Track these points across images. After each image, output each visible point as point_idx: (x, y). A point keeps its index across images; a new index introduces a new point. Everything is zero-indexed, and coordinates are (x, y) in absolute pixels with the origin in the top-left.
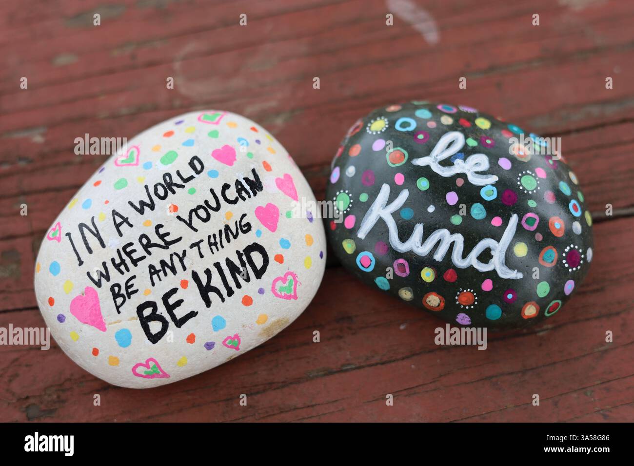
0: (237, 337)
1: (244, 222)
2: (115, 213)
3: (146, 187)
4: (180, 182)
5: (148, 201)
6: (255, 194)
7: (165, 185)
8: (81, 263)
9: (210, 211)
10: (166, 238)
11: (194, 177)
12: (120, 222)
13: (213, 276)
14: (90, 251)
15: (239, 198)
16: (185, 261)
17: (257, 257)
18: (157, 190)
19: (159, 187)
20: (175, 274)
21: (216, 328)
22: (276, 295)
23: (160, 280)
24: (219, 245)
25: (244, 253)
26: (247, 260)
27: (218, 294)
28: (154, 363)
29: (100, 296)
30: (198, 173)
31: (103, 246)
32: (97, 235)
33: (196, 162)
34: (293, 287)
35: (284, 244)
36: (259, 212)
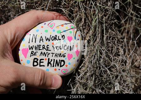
1: (64, 55)
2: (41, 37)
3: (51, 35)
5: (49, 39)
8: (29, 43)
10: (48, 49)
11: (61, 40)
12: (41, 40)
13: (52, 61)
14: (32, 42)
16: (49, 55)
18: (52, 38)
20: (45, 56)
22: (62, 72)
23: (42, 56)
24: (57, 56)
25: (61, 61)
27: (51, 65)
29: (29, 51)
31: (35, 42)
32: (35, 39)
33: (63, 37)
34: (66, 72)
35: (69, 64)
36: (69, 55)
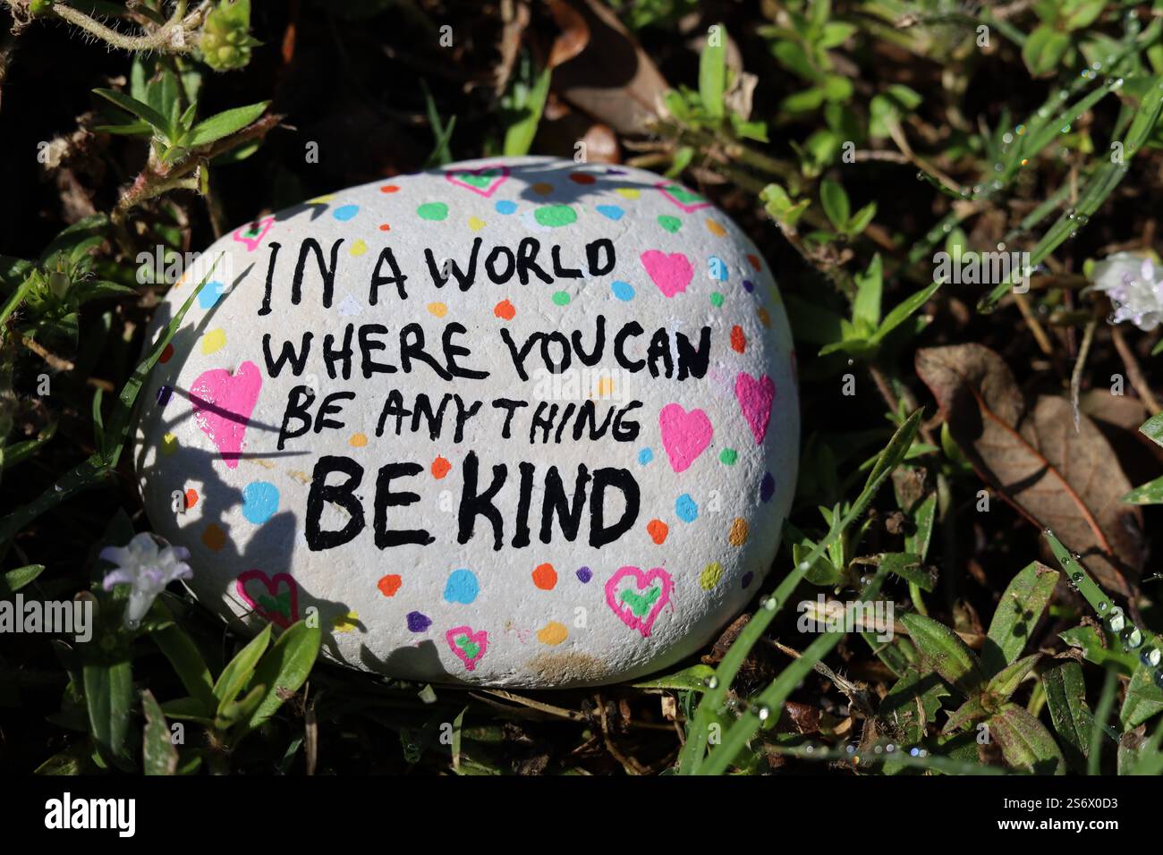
0: (482, 637)
1: (627, 418)
2: (387, 254)
3: (478, 242)
4: (548, 268)
5: (464, 269)
6: (682, 377)
7: (516, 259)
8: (265, 310)
9: (574, 356)
10: (456, 358)
11: (582, 276)
12: (387, 276)
13: (506, 484)
14: (296, 298)
15: (647, 366)
16: (469, 424)
17: (614, 502)
18: (495, 259)
19: (503, 257)
20: (432, 437)
21: (450, 592)
22: (610, 601)
23: (398, 432)
24: (553, 432)
25: (593, 477)
26: (593, 495)
27: (494, 528)
28: (287, 589)
29: (262, 395)
30: (594, 271)
31: (327, 302)
32: (328, 275)
33: (602, 251)
34: (652, 606)
35: (687, 508)
36: (670, 415)
